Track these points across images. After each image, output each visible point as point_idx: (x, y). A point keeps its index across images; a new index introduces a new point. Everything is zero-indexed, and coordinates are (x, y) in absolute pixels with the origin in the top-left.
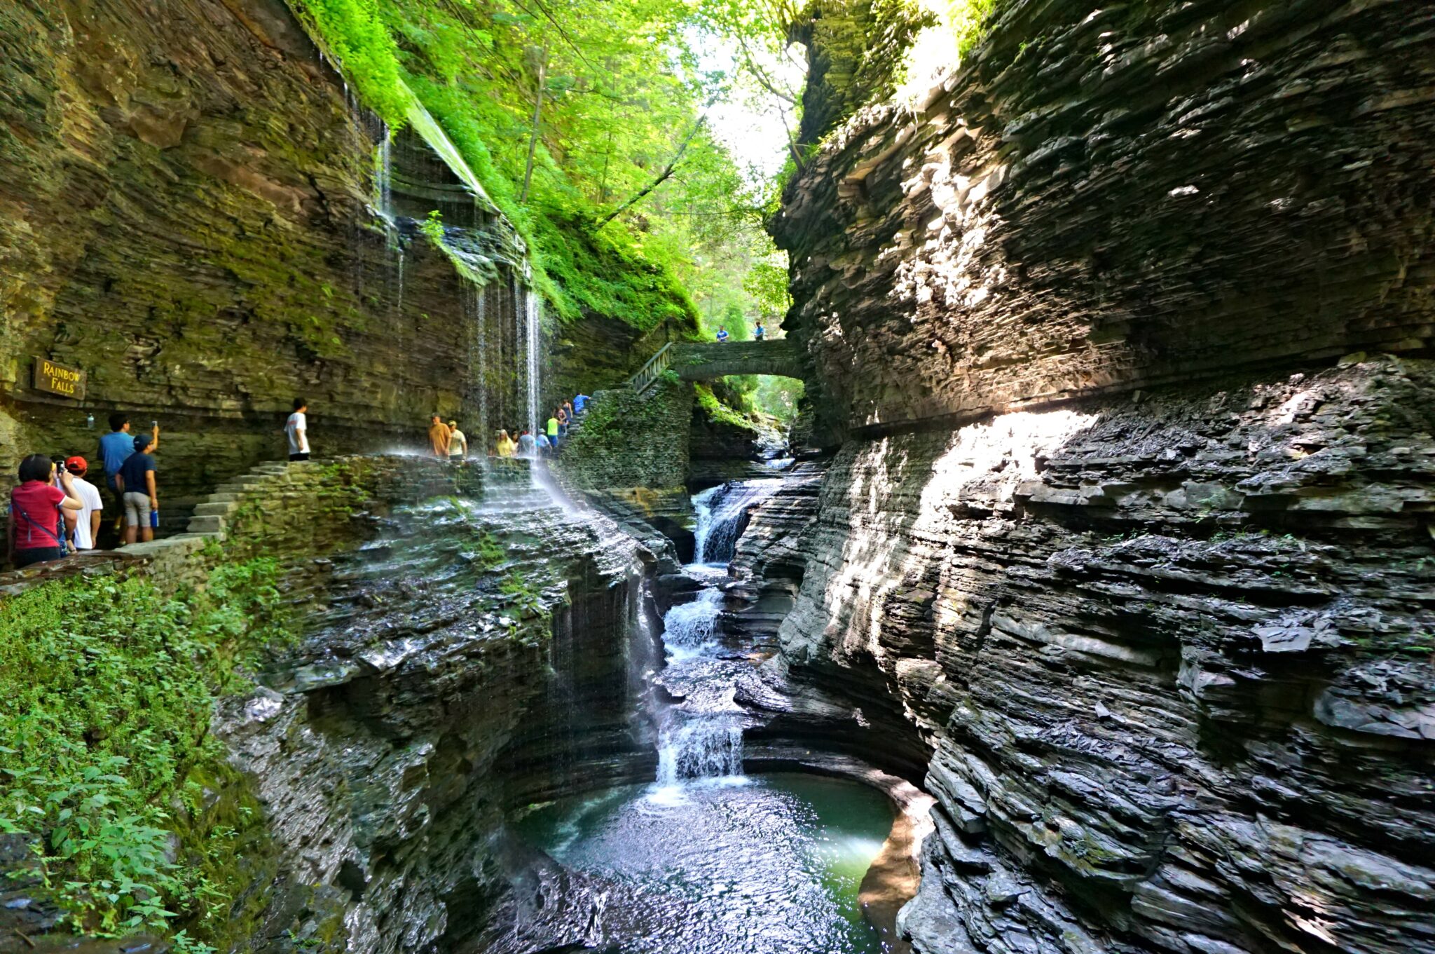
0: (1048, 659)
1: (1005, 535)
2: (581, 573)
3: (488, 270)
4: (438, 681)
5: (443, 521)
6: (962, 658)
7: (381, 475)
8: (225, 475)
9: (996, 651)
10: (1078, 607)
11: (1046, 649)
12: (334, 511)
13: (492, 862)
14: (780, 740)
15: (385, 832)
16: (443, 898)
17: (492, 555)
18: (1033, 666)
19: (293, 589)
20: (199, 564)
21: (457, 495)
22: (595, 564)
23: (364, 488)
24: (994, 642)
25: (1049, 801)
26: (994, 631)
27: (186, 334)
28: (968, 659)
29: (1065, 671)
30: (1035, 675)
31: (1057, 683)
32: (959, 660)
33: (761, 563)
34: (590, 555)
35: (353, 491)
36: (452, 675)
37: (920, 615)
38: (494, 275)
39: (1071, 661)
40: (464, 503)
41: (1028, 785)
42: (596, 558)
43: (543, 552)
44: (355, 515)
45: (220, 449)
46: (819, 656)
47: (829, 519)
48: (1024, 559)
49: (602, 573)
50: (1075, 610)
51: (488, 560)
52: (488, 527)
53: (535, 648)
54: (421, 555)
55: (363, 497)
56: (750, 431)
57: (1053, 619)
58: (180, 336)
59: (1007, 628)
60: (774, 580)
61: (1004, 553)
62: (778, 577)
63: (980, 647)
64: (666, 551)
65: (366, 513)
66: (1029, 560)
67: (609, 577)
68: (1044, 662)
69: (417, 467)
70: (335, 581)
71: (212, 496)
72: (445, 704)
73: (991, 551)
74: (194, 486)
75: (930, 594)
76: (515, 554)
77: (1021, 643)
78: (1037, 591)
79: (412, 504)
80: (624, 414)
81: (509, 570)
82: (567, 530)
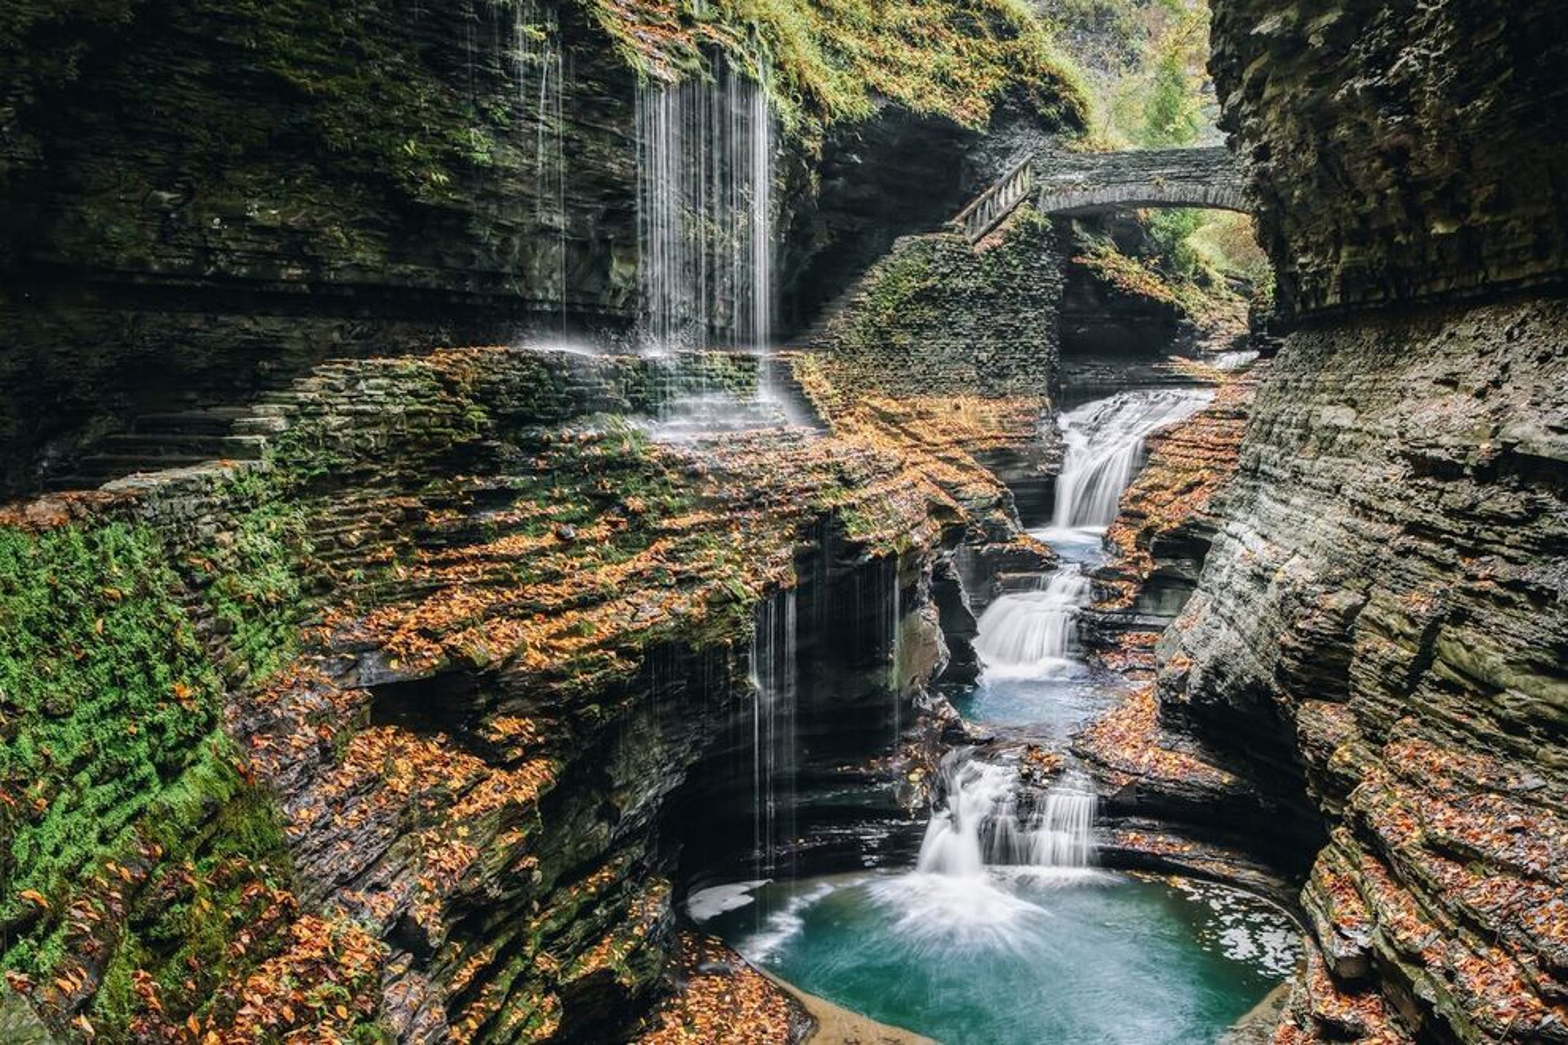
0: (1503, 713)
1: (1473, 506)
2: (819, 537)
3: (686, 57)
4: (564, 685)
5: (597, 451)
6: (1385, 704)
7: (504, 381)
8: (282, 376)
9: (1437, 697)
10: (1555, 631)
11: (1502, 699)
12: (430, 435)
13: (643, 954)
14: (1134, 820)
15: (469, 886)
16: (558, 990)
17: (676, 502)
18: (1483, 725)
19: (366, 542)
20: (224, 504)
21: (626, 412)
22: (843, 524)
23: (477, 401)
24: (1432, 682)
25: (1456, 934)
26: (1438, 664)
27: (228, 174)
28: (1393, 707)
29: (1527, 735)
30: (1483, 738)
31: (1515, 753)
32: (1381, 708)
33: (1149, 532)
34: (836, 509)
35: (459, 405)
36: (589, 677)
37: (1339, 631)
38: (694, 64)
39: (1536, 719)
40: (633, 423)
41: (1431, 908)
42: (845, 514)
43: (754, 501)
44: (460, 439)
45: (279, 340)
46: (1202, 689)
47: (1250, 464)
48: (1496, 547)
49: (855, 538)
50: (1550, 637)
51: (666, 512)
52: (670, 462)
53: (727, 646)
54: (561, 501)
55: (477, 414)
56: (1169, 305)
57: (1519, 649)
58: (220, 177)
59: (1453, 660)
60: (1169, 562)
61: (1469, 536)
62: (1175, 557)
63: (1412, 689)
64: (999, 505)
65: (478, 436)
66: (1504, 550)
67: (862, 545)
68: (1499, 719)
69: (562, 368)
70: (428, 534)
71: (259, 409)
72: (575, 720)
73: (1450, 533)
74: (244, 391)
75: (1359, 599)
76: (710, 504)
77: (1471, 687)
78: (1503, 602)
79: (551, 424)
80: (944, 276)
81: (694, 528)
82: (801, 469)
